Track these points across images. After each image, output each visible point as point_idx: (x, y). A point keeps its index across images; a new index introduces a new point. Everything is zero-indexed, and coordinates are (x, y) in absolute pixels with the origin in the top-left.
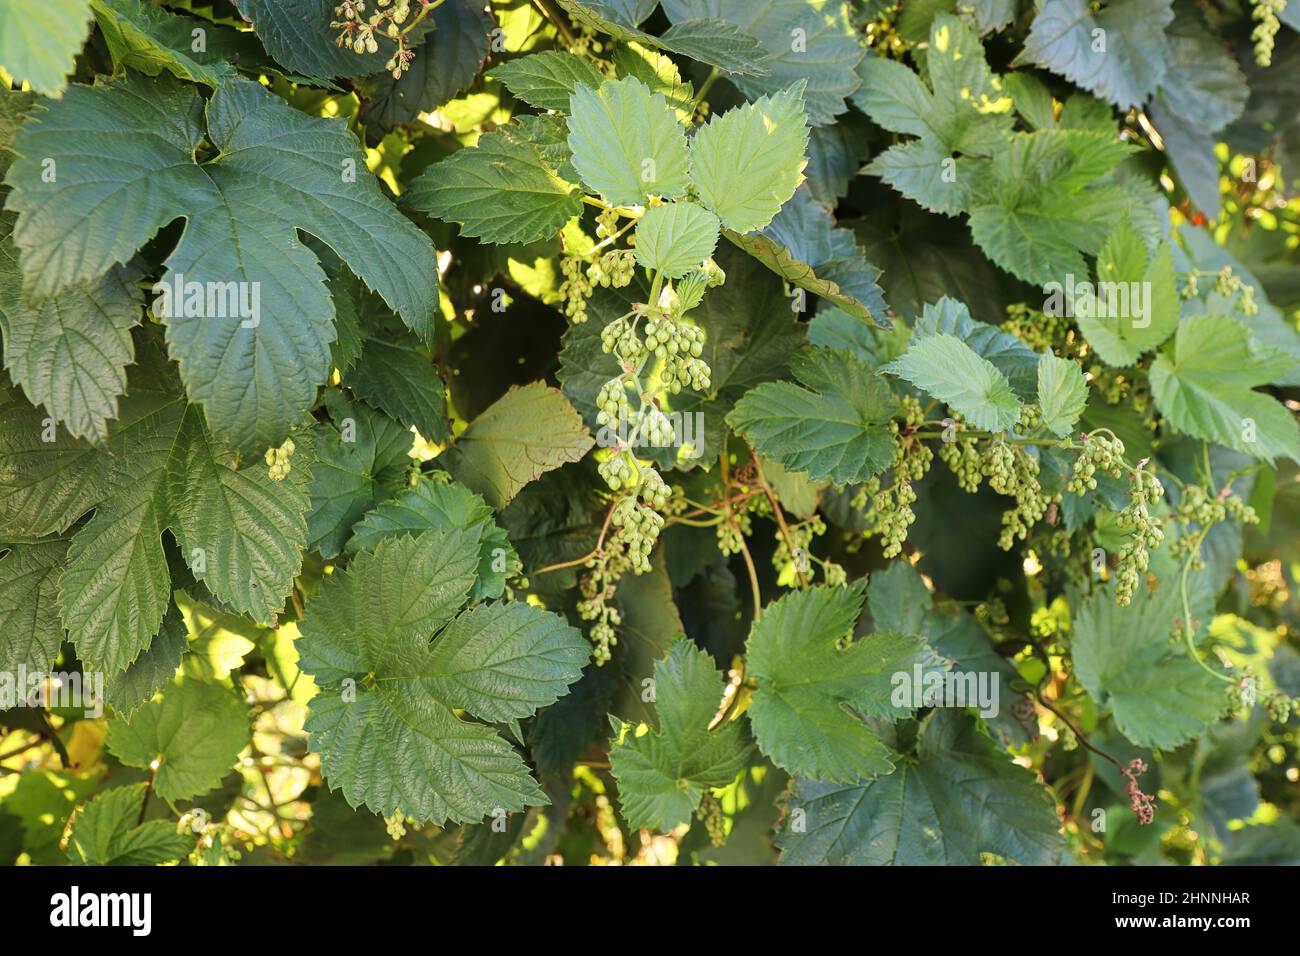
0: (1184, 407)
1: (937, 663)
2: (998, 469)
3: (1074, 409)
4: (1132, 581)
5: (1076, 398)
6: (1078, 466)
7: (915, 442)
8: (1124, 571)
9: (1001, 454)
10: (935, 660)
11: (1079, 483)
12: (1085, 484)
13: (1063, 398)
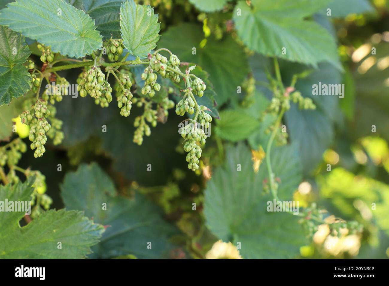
0: (258, 35)
1: (94, 228)
2: (93, 84)
3: (152, 39)
4: (194, 150)
5: (152, 31)
6: (144, 76)
7: (53, 74)
8: (188, 145)
9: (94, 74)
10: (91, 226)
11: (149, 88)
12: (153, 88)
13: (142, 32)
